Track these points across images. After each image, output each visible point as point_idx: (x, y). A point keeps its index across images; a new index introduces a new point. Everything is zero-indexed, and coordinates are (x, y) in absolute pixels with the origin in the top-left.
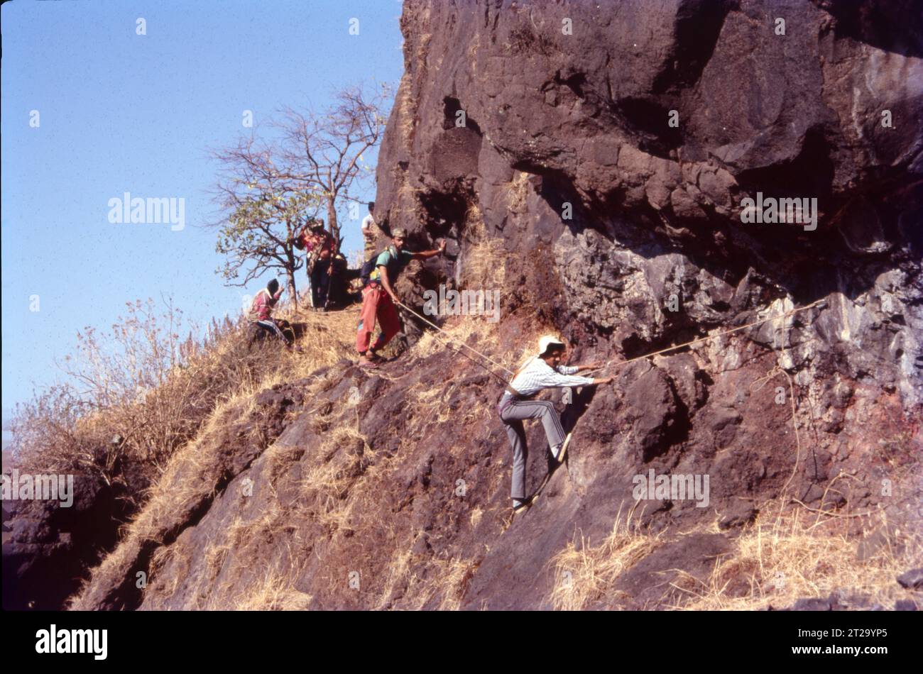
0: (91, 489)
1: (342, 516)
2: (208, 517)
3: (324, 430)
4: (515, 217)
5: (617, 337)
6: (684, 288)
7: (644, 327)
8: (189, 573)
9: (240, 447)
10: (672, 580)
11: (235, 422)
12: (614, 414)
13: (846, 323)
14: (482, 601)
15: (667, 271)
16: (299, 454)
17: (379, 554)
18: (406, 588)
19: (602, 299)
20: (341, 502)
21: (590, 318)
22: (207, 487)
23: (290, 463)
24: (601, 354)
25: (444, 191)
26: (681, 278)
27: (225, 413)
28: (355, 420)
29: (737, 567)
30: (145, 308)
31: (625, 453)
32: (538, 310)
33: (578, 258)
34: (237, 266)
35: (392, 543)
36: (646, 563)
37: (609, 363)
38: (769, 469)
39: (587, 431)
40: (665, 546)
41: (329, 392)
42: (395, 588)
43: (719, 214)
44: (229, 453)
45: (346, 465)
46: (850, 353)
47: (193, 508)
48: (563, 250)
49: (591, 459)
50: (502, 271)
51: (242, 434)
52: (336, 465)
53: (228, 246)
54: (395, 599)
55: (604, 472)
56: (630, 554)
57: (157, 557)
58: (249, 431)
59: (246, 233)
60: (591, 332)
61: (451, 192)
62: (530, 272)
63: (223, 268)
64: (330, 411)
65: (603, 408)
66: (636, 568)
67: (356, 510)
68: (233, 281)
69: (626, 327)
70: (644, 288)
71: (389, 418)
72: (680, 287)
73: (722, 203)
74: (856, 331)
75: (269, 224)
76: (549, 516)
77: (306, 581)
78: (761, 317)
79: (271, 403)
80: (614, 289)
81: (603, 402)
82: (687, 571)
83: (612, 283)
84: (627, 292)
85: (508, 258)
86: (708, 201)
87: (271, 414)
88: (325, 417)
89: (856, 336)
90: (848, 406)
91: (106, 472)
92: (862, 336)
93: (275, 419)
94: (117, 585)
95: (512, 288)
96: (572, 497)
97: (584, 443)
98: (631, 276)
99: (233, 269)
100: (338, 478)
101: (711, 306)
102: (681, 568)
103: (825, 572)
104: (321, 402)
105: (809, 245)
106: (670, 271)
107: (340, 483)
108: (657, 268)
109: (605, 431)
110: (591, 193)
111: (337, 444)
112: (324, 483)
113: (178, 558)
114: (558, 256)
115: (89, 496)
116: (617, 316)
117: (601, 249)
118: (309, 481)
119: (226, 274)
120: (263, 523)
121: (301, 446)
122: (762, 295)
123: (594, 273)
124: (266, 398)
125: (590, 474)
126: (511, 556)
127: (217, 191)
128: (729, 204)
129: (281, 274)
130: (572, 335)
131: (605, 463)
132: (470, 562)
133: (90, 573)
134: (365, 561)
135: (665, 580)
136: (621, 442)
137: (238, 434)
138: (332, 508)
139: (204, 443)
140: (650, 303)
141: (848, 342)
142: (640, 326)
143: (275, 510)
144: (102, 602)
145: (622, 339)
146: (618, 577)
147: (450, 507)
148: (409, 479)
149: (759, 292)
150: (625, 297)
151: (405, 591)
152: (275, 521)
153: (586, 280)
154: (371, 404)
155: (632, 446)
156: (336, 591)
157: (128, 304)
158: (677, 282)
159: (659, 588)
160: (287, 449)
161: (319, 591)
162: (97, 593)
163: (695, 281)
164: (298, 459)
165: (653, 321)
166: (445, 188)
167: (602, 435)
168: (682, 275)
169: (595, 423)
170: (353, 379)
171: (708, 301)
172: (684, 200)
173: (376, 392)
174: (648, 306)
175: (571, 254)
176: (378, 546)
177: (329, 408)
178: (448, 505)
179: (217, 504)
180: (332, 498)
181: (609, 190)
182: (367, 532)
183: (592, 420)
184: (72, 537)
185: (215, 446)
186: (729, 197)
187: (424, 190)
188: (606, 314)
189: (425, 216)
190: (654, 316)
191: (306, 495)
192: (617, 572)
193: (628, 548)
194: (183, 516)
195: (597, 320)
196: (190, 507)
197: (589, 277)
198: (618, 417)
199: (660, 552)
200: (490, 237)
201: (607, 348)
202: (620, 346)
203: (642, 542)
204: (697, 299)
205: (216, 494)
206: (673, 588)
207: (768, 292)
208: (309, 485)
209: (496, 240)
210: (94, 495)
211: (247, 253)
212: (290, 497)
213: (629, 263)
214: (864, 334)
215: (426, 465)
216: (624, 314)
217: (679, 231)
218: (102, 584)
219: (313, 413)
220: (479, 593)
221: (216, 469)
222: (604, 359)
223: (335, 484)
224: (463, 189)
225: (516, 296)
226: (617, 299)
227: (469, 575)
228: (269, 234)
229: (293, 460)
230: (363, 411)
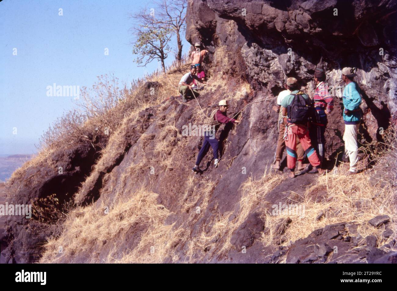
0: (86, 150)
1: (168, 162)
2: (122, 162)
3: (162, 127)
4: (230, 36)
5: (269, 87)
6: (295, 64)
7: (280, 82)
8: (116, 184)
9: (133, 134)
10: (288, 196)
11: (131, 124)
12: (267, 121)
13: (364, 77)
14: (216, 201)
15: (287, 58)
16: (153, 137)
17: (183, 177)
18: (193, 192)
19: (262, 71)
20: (169, 156)
21: (258, 79)
22: (122, 151)
23: (150, 141)
24: (264, 94)
25: (206, 27)
26: (294, 60)
27: (128, 120)
28: (173, 122)
29: (317, 189)
30: (104, 78)
31: (272, 137)
32: (241, 75)
33: (251, 54)
34: (142, 59)
35: (187, 173)
36: (278, 188)
37: (267, 97)
38: (334, 142)
39: (257, 128)
40: (287, 180)
41: (165, 111)
42: (189, 192)
43: (305, 32)
44: (129, 136)
45: (170, 141)
46: (367, 90)
47: (117, 159)
48: (245, 51)
49: (259, 140)
50: (227, 59)
51: (134, 129)
52: (166, 141)
53: (138, 51)
54: (189, 196)
55: (264, 146)
56: (272, 184)
57: (105, 178)
58: (136, 127)
59: (145, 46)
60: (260, 84)
61: (208, 27)
62: (237, 59)
63: (136, 60)
64: (165, 119)
65: (262, 118)
66: (274, 190)
67: (174, 160)
68: (140, 65)
69: (272, 82)
70: (279, 65)
71: (186, 121)
72: (293, 64)
73: (306, 28)
74: (369, 80)
75: (152, 42)
76: (244, 163)
77: (156, 188)
78: (328, 76)
79: (144, 116)
80: (266, 67)
81: (262, 116)
82: (295, 191)
83: (265, 64)
84: (272, 67)
85: (228, 54)
86: (300, 27)
87: (144, 120)
88: (162, 121)
89: (369, 82)
90: (367, 113)
91: (92, 142)
92: (371, 82)
93: (146, 122)
94: (91, 189)
95: (231, 66)
96: (253, 155)
97: (255, 134)
98: (273, 61)
99: (140, 60)
100: (167, 147)
101: (307, 72)
102: (292, 190)
103: (355, 190)
104: (161, 115)
105: (346, 43)
106: (289, 58)
107: (168, 148)
108: (283, 57)
109: (264, 128)
110: (252, 26)
111: (167, 133)
112: (162, 149)
113: (113, 178)
114: (243, 53)
115: (86, 152)
116: (268, 78)
117: (260, 49)
118: (157, 148)
119: (138, 62)
120: (140, 165)
121: (154, 134)
122: (328, 66)
123: (257, 60)
124: (142, 114)
125: (258, 147)
126: (228, 181)
127: (134, 30)
128: (309, 28)
129: (159, 60)
130: (253, 86)
131: (264, 142)
132: (214, 183)
133: (81, 184)
134: (177, 180)
135: (286, 196)
136: (270, 132)
137: (132, 129)
138: (165, 159)
139: (120, 132)
140: (281, 72)
141: (365, 85)
142: (278, 82)
143: (145, 160)
144: (86, 196)
145: (271, 88)
146: (266, 194)
147: (209, 158)
148: (193, 147)
149: (326, 65)
150: (271, 70)
151: (193, 193)
152: (144, 164)
153: (255, 63)
154: (180, 116)
155: (275, 134)
156: (167, 193)
157: (98, 77)
158: (292, 62)
159: (283, 199)
160: (148, 135)
161: (161, 193)
162: (84, 192)
163: (299, 61)
164: (153, 139)
165: (283, 79)
166: (206, 26)
167: (263, 130)
168: (294, 59)
169: (259, 125)
170: (173, 105)
171: (305, 70)
172: (291, 27)
173: (182, 111)
174: (281, 73)
175: (248, 52)
176: (182, 174)
177: (164, 118)
178: (209, 157)
179: (126, 157)
180: (165, 155)
181: (259, 25)
182: (177, 169)
183: (258, 124)
184: (80, 168)
185: (124, 134)
186: (309, 25)
187: (198, 27)
188: (264, 77)
189: (200, 37)
190: (283, 77)
191: (156, 153)
192: (266, 192)
193: (271, 181)
194: (113, 162)
195: (260, 79)
196: (116, 158)
197: (256, 62)
198: (269, 122)
199: (284, 183)
200: (223, 45)
201: (266, 91)
202: (270, 91)
203: (277, 178)
204: (301, 69)
205: (125, 153)
206: (289, 200)
207: (331, 64)
208: (157, 149)
209: (224, 46)
210: (87, 152)
211: (145, 53)
212: (150, 155)
213: (272, 55)
214: (372, 81)
215: (200, 141)
216: (271, 77)
217: (290, 41)
218: (86, 188)
219: (158, 120)
220: (215, 198)
221: (124, 143)
222: (265, 96)
223: (166, 149)
224: (213, 26)
225: (232, 69)
226: (268, 71)
227: (214, 188)
228: (153, 46)
229: (151, 139)
230: (177, 119)
